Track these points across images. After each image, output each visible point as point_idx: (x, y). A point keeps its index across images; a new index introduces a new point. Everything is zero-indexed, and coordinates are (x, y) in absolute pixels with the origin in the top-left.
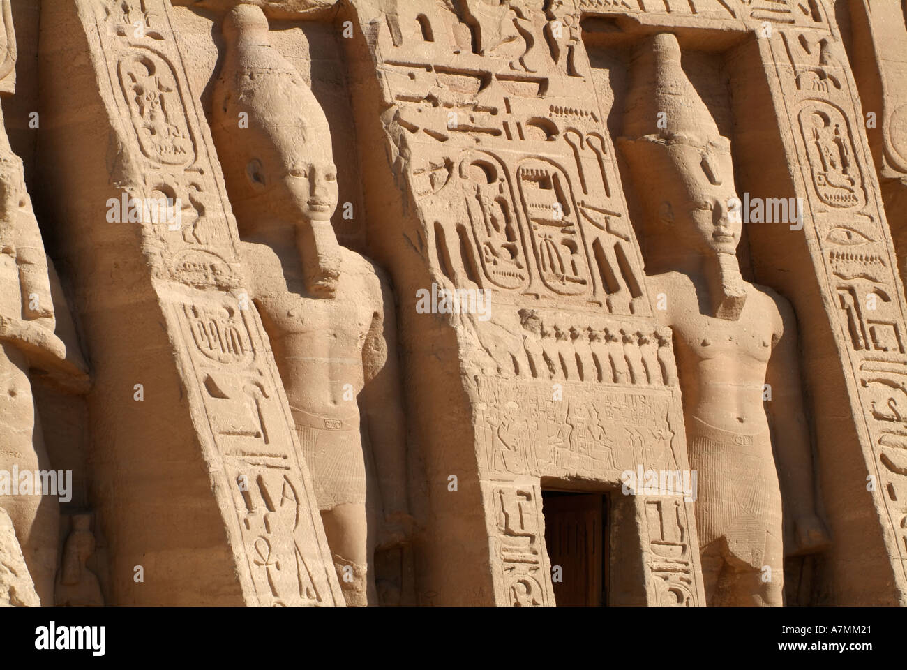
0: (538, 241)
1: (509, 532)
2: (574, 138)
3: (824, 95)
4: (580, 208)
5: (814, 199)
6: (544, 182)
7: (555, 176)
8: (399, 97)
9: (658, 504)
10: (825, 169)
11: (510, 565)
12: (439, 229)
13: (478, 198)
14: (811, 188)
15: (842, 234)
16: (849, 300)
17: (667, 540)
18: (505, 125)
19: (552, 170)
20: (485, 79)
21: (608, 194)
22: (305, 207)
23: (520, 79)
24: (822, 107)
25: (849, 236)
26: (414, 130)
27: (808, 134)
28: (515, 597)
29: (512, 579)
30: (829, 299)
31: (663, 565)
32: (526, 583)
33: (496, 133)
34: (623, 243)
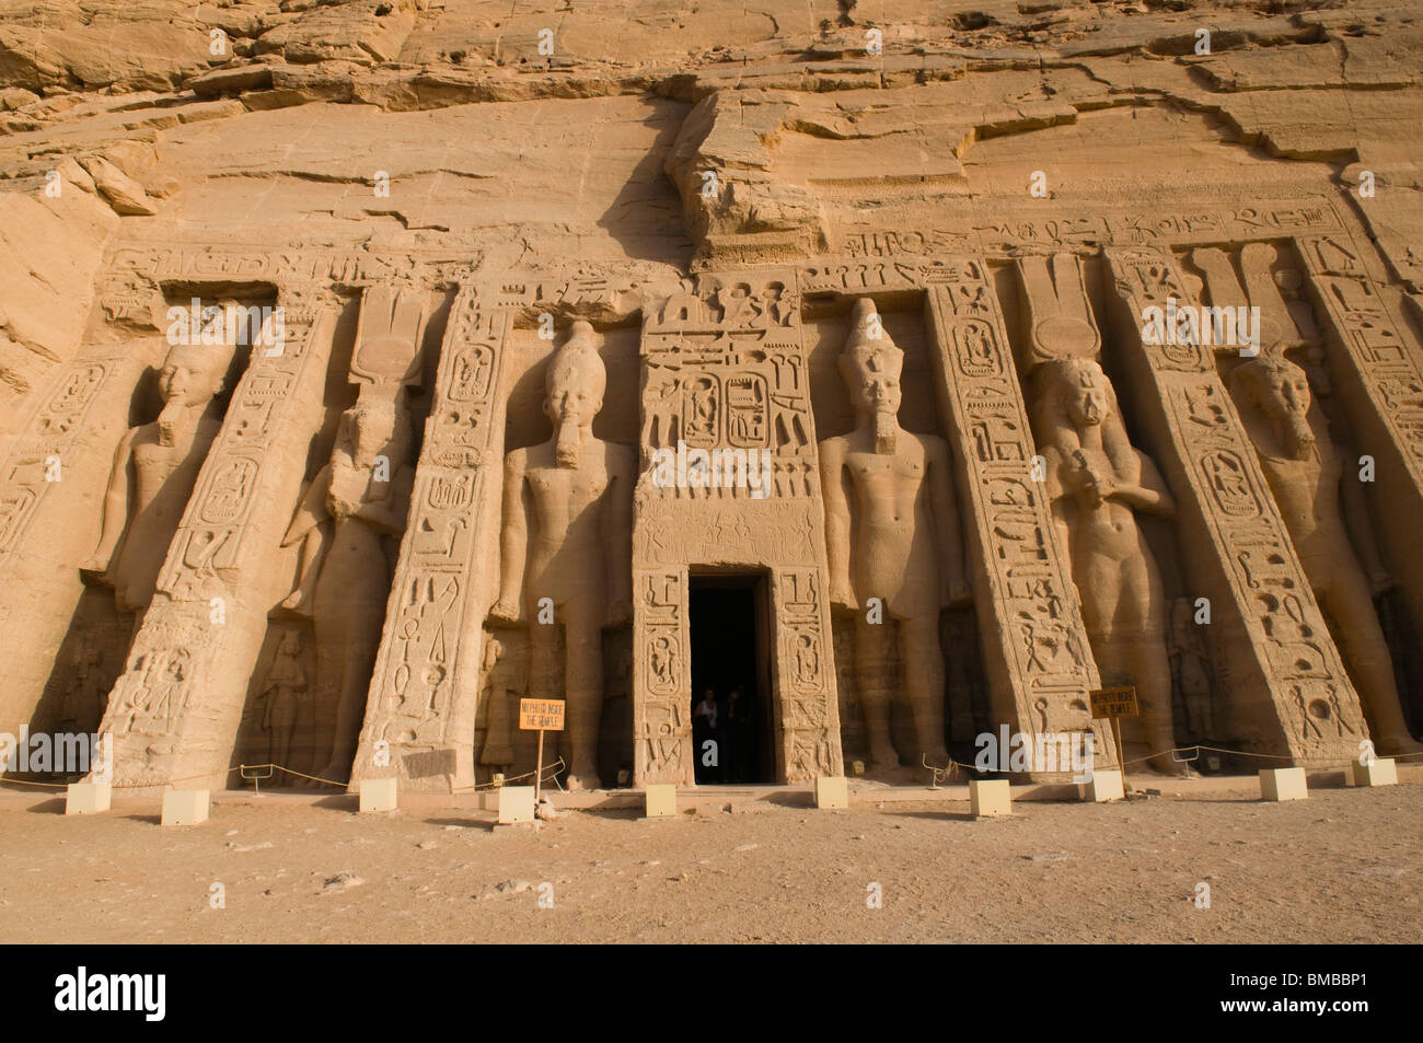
0: (732, 418)
1: (655, 605)
2: (779, 360)
3: (976, 316)
4: (772, 398)
5: (958, 373)
6: (747, 385)
7: (757, 382)
8: (651, 351)
9: (794, 577)
10: (971, 356)
11: (653, 627)
12: (656, 419)
13: (694, 399)
14: (956, 367)
15: (978, 392)
16: (980, 431)
17: (799, 601)
18: (727, 358)
19: (754, 378)
20: (719, 334)
21: (796, 387)
22: (558, 416)
23: (747, 333)
24: (971, 322)
25: (985, 393)
26: (656, 366)
27: (960, 340)
28: (653, 649)
29: (650, 637)
30: (963, 431)
31: (794, 620)
32: (665, 640)
33: (720, 362)
34: (801, 414)
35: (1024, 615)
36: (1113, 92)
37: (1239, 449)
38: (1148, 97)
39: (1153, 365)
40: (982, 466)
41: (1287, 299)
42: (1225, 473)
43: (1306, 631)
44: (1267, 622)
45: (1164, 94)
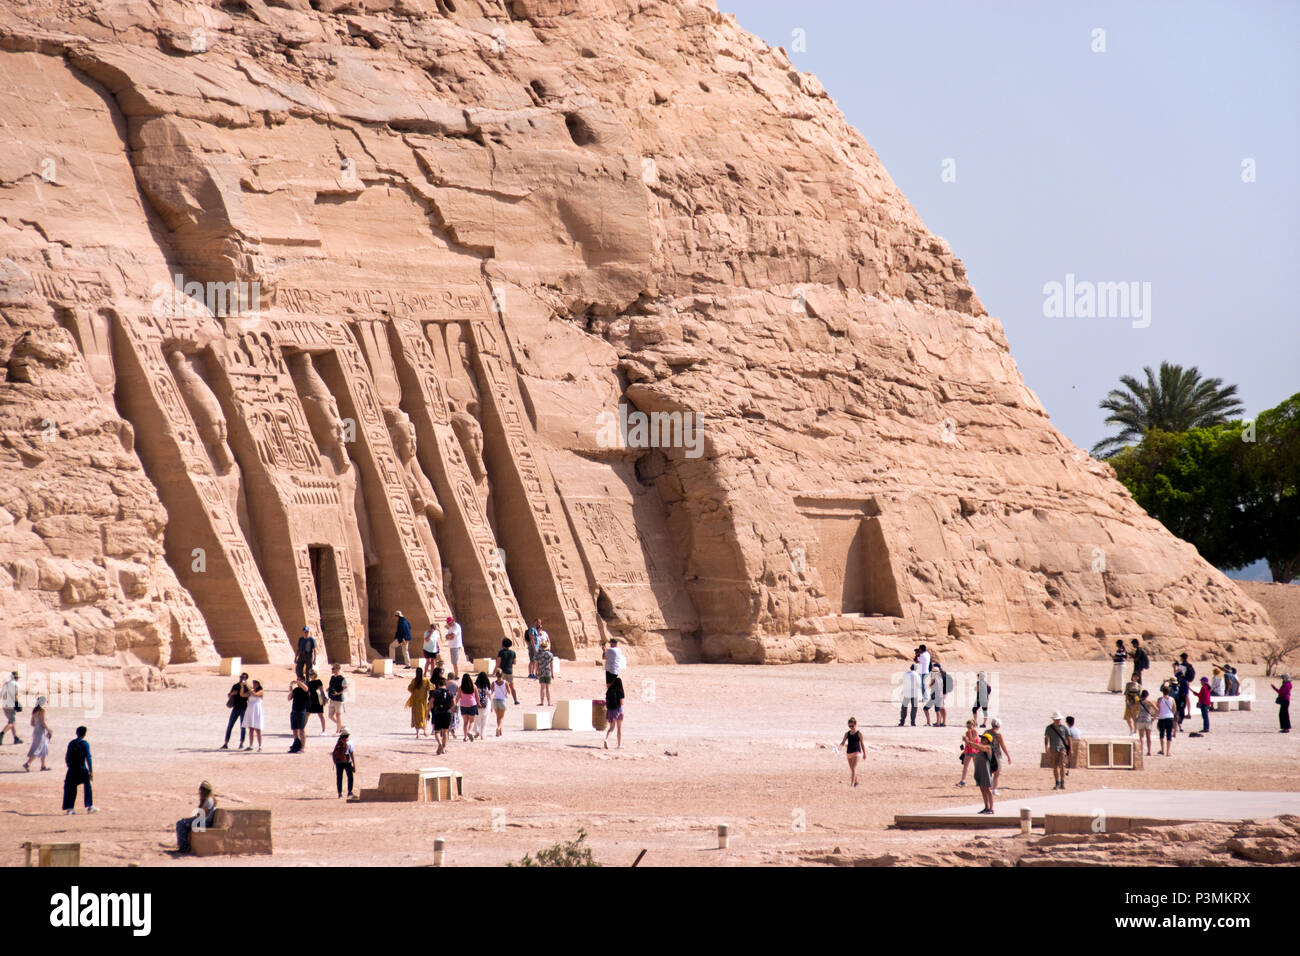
0: (288, 446)
2: (289, 401)
3: (359, 375)
4: (297, 431)
5: (364, 421)
6: (284, 420)
7: (287, 418)
8: (236, 388)
10: (365, 407)
14: (362, 416)
15: (374, 435)
16: (381, 463)
18: (268, 397)
19: (286, 415)
20: (258, 378)
21: (303, 424)
23: (268, 377)
24: (359, 380)
25: (377, 436)
26: (243, 401)
27: (358, 394)
30: (375, 462)
33: (266, 401)
34: (312, 444)
35: (421, 579)
36: (379, 170)
37: (470, 482)
38: (398, 179)
39: (432, 421)
40: (388, 486)
41: (464, 364)
42: (467, 496)
43: (506, 593)
44: (494, 586)
45: (406, 179)
